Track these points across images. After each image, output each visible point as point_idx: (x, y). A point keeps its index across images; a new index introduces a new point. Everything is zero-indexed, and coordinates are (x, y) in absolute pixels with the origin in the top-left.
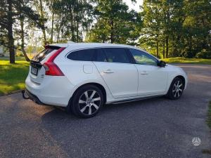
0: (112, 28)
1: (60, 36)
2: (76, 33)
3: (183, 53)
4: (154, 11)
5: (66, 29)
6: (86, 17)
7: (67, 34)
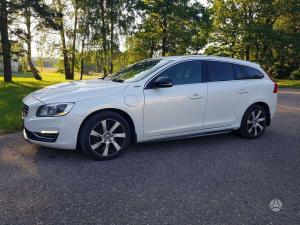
0: (165, 31)
3: (271, 72)
4: (229, 7)
5: (94, 31)
6: (125, 12)
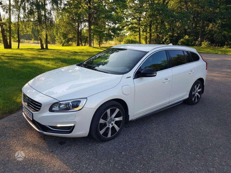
1: (22, 16)
2: (43, 13)
3: (165, 40)
5: (29, 6)
7: (31, 12)
